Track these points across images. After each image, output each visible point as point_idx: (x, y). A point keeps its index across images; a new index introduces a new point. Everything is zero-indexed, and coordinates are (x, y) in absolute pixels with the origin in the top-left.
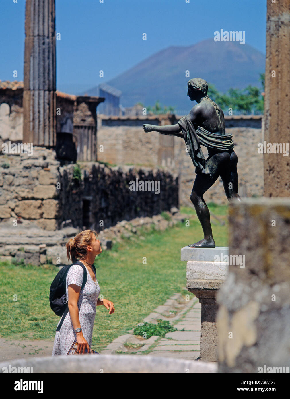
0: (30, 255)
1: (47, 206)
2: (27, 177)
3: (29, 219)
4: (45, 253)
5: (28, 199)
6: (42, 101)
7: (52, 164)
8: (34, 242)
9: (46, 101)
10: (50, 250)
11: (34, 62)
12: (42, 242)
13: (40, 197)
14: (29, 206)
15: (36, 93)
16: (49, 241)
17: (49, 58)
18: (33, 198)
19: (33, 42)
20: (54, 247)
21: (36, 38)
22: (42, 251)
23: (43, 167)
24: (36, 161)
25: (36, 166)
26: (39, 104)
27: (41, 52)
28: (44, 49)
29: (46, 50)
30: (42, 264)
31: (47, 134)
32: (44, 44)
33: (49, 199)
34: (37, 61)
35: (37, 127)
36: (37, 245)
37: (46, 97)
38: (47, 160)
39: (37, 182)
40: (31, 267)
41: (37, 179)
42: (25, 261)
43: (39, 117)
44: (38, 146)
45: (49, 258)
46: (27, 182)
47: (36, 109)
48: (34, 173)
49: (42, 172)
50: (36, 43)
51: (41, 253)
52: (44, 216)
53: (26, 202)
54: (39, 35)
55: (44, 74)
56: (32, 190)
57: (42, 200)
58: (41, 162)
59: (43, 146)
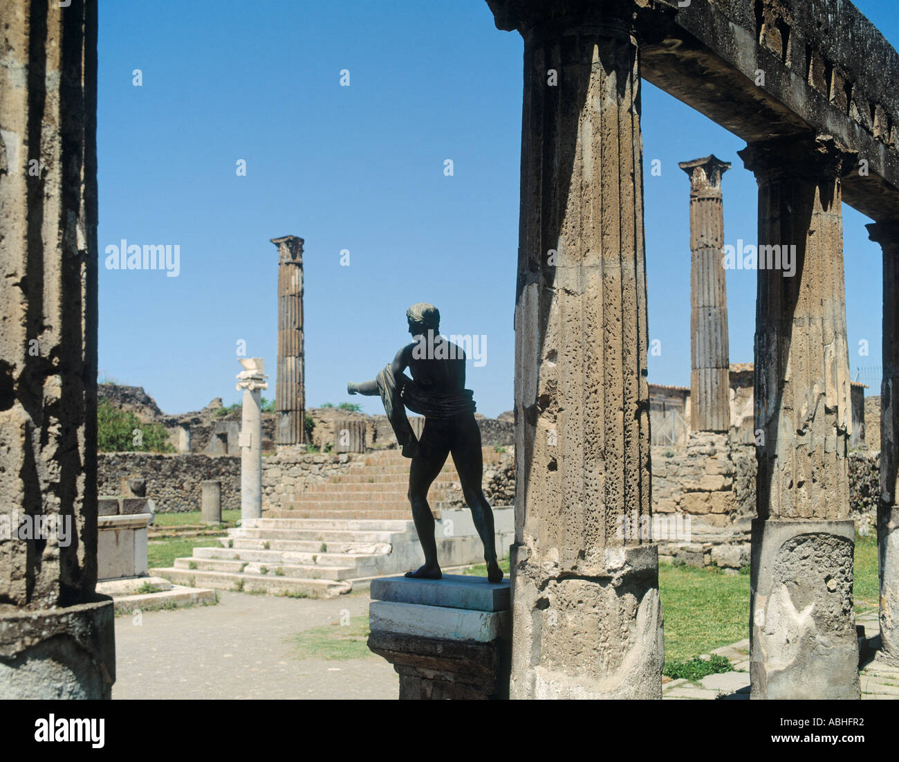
0: (693, 555)
1: (716, 499)
2: (692, 466)
3: (697, 514)
4: (709, 552)
5: (694, 491)
6: (709, 381)
7: (721, 451)
8: (700, 539)
9: (714, 380)
10: (716, 550)
11: (700, 337)
12: (708, 540)
13: (708, 488)
14: (696, 499)
15: (703, 371)
16: (716, 538)
17: (716, 330)
18: (700, 490)
19: (698, 314)
20: (721, 547)
21: (701, 310)
22: (706, 550)
23: (710, 455)
24: (703, 447)
25: (702, 454)
26: (706, 384)
27: (707, 324)
28: (710, 322)
29: (713, 323)
30: (706, 566)
31: (715, 417)
32: (710, 315)
33: (718, 490)
34: (701, 336)
35: (704, 410)
36: (702, 543)
37: (714, 376)
38: (716, 447)
39: (703, 472)
40: (693, 568)
41: (704, 468)
42: (687, 562)
43: (706, 397)
44: (706, 431)
45: (713, 559)
46: (693, 472)
47: (703, 390)
48: (700, 461)
49: (709, 460)
50: (701, 316)
51: (705, 553)
52: (713, 510)
53: (692, 494)
54: (704, 306)
55: (711, 348)
56: (699, 480)
57: (710, 491)
58: (708, 448)
59: (711, 431)
